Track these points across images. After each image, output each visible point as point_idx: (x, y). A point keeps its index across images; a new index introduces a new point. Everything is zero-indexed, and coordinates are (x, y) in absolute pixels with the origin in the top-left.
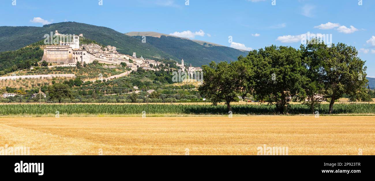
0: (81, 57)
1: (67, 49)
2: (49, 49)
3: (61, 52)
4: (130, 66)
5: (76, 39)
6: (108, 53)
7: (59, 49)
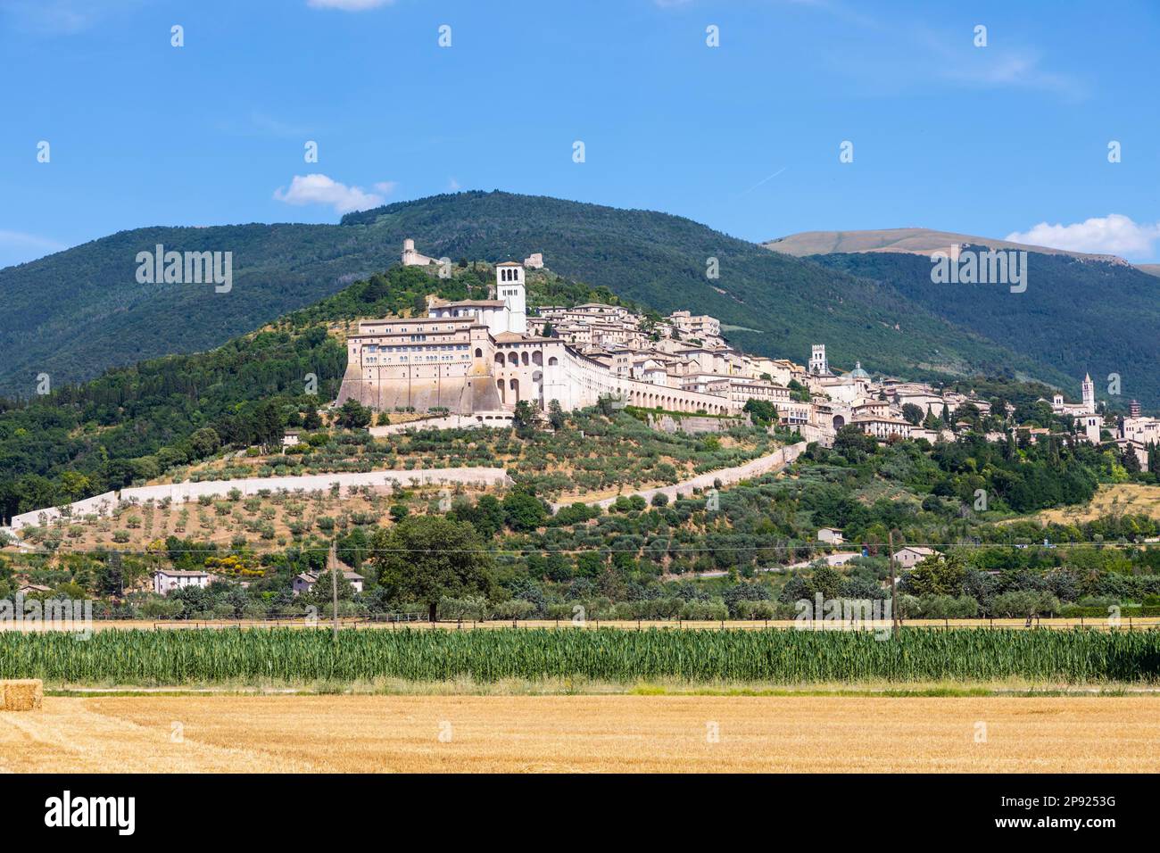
0: (539, 377)
1: (466, 334)
2: (376, 341)
3: (431, 353)
4: (795, 417)
5: (510, 282)
6: (679, 352)
7: (424, 339)
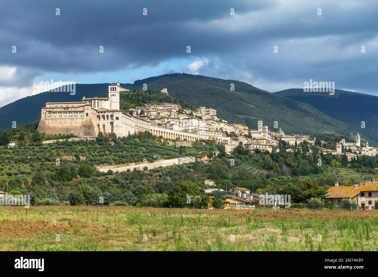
0: (112, 123)
1: (83, 108)
2: (51, 110)
3: (70, 114)
4: (223, 142)
5: (113, 92)
7: (68, 110)
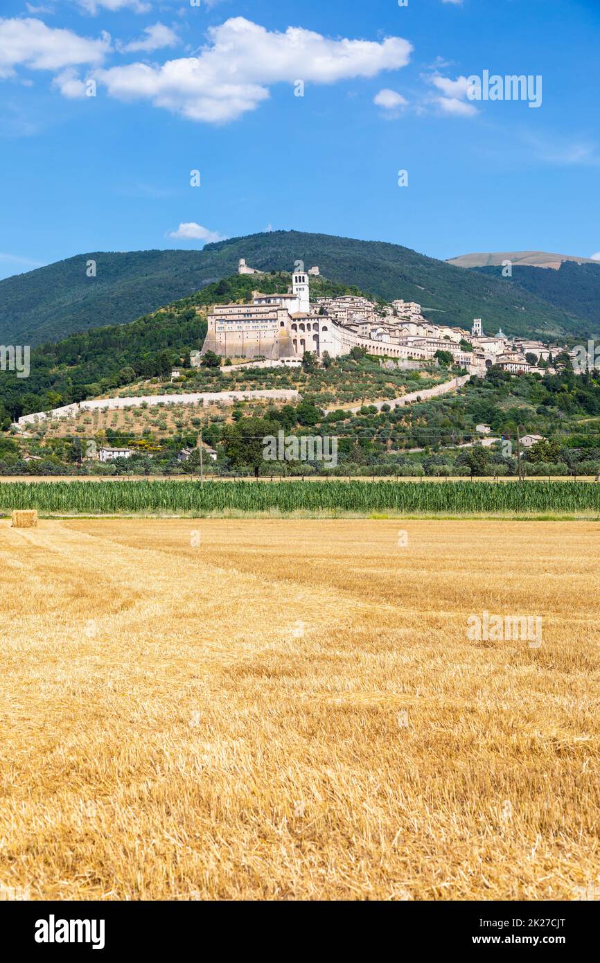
0: (316, 337)
1: (275, 313)
3: (255, 324)
4: (463, 361)
5: (300, 284)
6: (397, 323)
7: (251, 316)
